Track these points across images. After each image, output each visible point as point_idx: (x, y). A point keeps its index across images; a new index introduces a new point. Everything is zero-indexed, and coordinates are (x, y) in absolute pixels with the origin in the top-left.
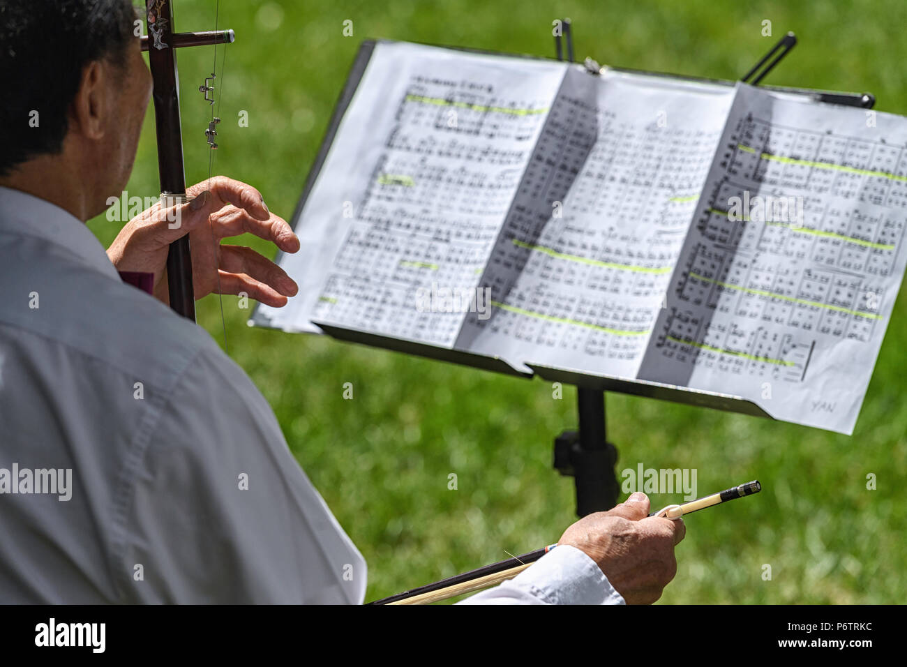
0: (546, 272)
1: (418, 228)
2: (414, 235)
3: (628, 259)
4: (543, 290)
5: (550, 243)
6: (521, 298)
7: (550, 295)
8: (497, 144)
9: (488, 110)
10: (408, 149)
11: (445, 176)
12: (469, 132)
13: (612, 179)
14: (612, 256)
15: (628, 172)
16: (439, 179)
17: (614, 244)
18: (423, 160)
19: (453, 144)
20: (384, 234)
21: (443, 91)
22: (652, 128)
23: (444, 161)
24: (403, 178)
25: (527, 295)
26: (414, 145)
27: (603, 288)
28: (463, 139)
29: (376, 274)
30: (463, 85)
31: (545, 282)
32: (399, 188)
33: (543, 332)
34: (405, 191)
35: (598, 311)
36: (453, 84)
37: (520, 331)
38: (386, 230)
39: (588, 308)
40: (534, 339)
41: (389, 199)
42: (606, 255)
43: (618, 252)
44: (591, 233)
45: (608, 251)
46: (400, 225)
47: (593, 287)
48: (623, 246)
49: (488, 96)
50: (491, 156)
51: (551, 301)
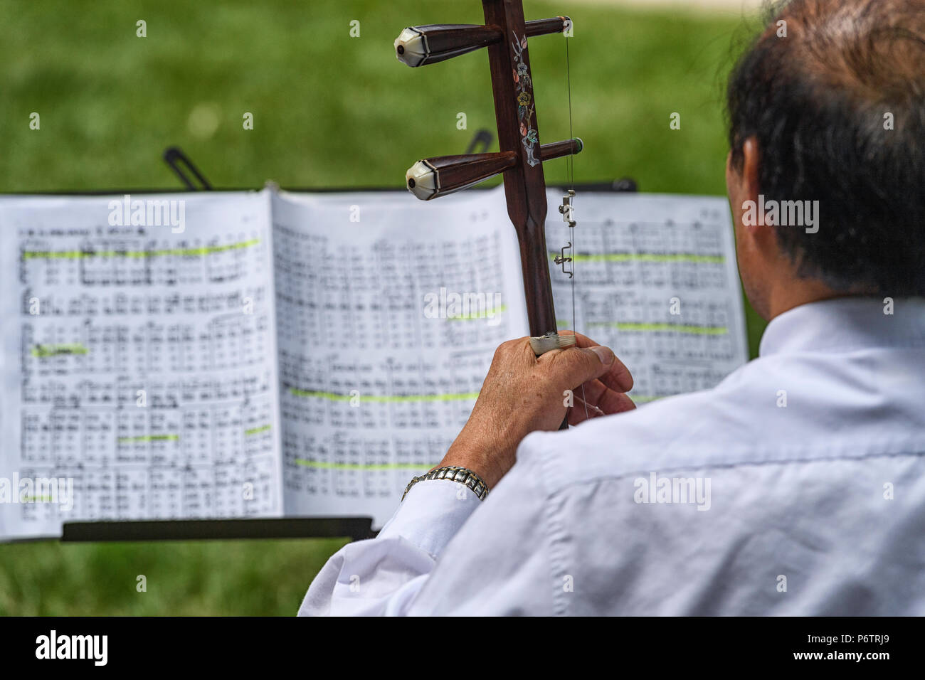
0: (336, 419)
1: (122, 399)
2: (120, 408)
3: (429, 389)
4: (342, 438)
5: (324, 386)
6: (323, 451)
7: (354, 443)
8: (183, 290)
9: (150, 255)
10: (58, 312)
11: (130, 336)
12: (136, 282)
13: (360, 307)
14: (407, 389)
15: (376, 297)
16: (121, 339)
17: (405, 376)
18: (88, 322)
19: (121, 299)
20: (78, 413)
21: (74, 243)
22: (381, 247)
23: (117, 320)
24: (68, 344)
25: (328, 447)
26: (65, 307)
27: (416, 425)
28: (130, 291)
29: (91, 459)
30: (99, 231)
31: (342, 429)
32: (70, 359)
33: (368, 483)
34: (78, 360)
35: (424, 449)
36: (84, 233)
37: (340, 487)
38: (77, 407)
39: (410, 448)
40: (362, 492)
41: (61, 372)
42: (400, 390)
43: (413, 384)
44: (367, 369)
45: (399, 383)
46: (93, 399)
47: (402, 425)
48: (415, 376)
49: (143, 241)
50: (182, 305)
51: (359, 448)
